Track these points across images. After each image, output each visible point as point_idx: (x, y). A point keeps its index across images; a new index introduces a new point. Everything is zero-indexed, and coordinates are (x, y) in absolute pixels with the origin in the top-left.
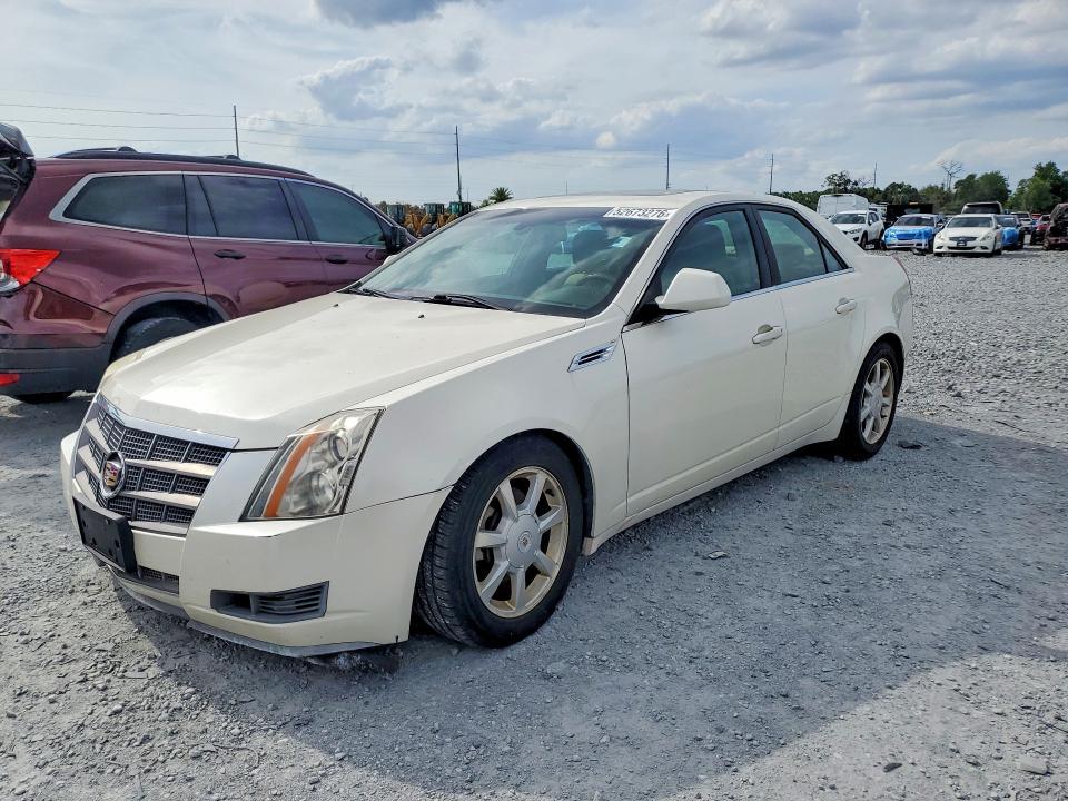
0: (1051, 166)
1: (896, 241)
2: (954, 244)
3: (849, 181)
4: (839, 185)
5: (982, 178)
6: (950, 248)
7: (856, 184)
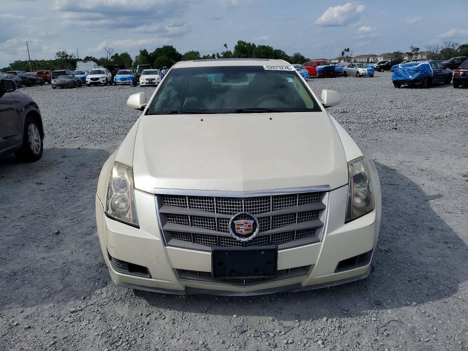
0: (145, 50)
1: (120, 81)
2: (148, 81)
3: (67, 55)
4: (63, 57)
5: (121, 55)
6: (146, 83)
7: (71, 56)
